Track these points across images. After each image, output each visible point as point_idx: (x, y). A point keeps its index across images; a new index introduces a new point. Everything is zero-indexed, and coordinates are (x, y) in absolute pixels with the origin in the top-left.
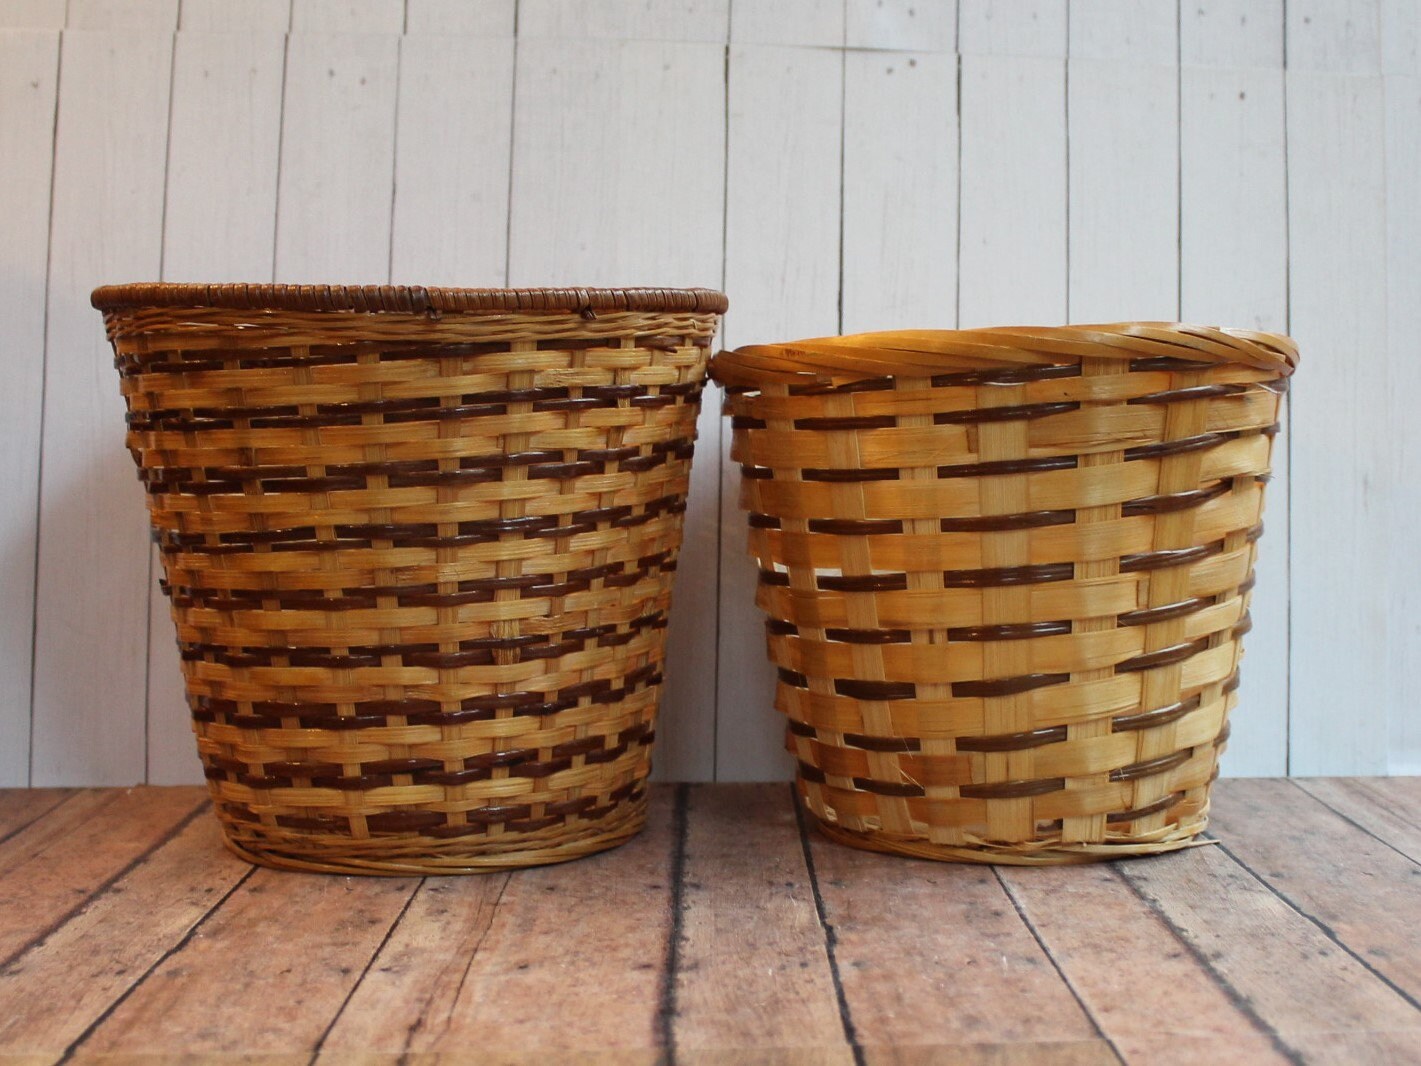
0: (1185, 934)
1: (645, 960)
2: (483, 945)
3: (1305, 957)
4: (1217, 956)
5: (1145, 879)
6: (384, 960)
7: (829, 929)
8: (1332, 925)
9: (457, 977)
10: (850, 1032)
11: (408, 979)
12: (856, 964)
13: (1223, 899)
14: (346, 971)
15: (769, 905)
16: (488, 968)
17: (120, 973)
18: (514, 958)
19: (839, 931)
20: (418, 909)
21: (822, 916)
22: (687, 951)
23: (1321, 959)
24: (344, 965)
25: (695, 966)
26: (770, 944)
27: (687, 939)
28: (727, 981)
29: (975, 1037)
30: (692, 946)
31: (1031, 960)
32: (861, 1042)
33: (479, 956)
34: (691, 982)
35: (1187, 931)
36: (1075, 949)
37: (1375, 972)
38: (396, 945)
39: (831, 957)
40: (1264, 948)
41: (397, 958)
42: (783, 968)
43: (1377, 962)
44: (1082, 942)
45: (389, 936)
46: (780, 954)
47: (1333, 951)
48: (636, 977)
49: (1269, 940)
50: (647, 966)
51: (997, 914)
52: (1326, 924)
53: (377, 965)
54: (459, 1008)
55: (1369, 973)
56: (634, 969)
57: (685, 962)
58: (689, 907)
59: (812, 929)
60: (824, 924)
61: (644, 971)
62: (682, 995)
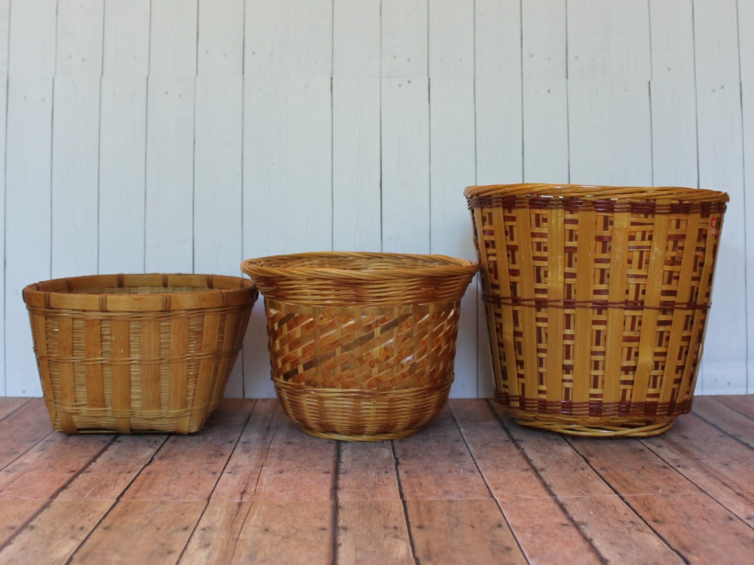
0: (532, 462)
1: (326, 470)
2: (265, 464)
3: (575, 470)
4: (542, 470)
5: (521, 441)
6: (228, 469)
7: (397, 459)
8: (589, 459)
9: (257, 476)
10: (402, 496)
11: (238, 476)
12: (406, 472)
13: (550, 448)
14: (214, 473)
15: (374, 450)
16: (268, 473)
17: (129, 472)
18: (278, 469)
19: (400, 460)
20: (238, 450)
21: (394, 454)
22: (342, 467)
23: (581, 471)
24: (213, 471)
25: (346, 472)
26: (374, 465)
27: (343, 463)
28: (357, 478)
29: (447, 498)
30: (345, 465)
31: (472, 471)
32: (405, 499)
33: (264, 468)
34: (344, 478)
35: (533, 460)
36: (489, 467)
37: (600, 476)
38: (232, 463)
39: (397, 469)
40: (561, 467)
41: (233, 468)
42: (378, 473)
43: (602, 472)
44: (492, 464)
45: (229, 460)
46: (377, 468)
47: (587, 468)
48: (323, 476)
49: (564, 464)
50: (328, 472)
51: (462, 454)
52: (587, 459)
53: (225, 471)
54: (258, 486)
55: (598, 476)
56: (323, 473)
57: (342, 471)
58: (343, 451)
59: (390, 459)
60: (395, 457)
61: (327, 474)
62: (341, 483)
